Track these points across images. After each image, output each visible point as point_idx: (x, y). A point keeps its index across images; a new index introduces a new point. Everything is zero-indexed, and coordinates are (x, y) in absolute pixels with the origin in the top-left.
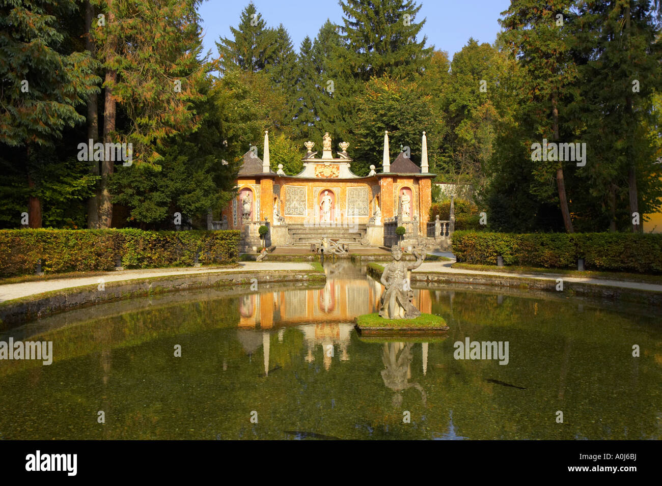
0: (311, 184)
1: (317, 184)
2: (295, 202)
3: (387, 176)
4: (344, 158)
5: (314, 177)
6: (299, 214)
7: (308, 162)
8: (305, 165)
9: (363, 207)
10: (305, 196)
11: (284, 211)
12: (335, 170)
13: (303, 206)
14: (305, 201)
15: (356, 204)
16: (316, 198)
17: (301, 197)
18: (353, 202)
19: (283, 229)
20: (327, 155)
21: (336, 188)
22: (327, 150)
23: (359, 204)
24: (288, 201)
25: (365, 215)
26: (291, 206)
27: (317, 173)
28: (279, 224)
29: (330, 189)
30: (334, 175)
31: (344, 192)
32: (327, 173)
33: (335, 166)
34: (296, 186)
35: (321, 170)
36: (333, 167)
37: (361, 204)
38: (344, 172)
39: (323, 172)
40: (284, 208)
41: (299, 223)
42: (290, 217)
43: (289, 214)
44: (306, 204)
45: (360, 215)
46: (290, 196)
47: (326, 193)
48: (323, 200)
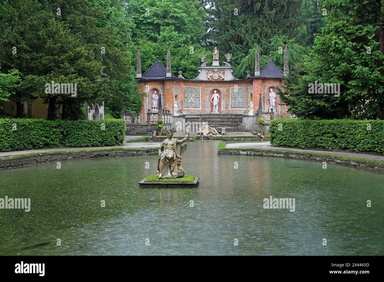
0: (204, 85)
1: (208, 85)
2: (191, 99)
3: (258, 79)
4: (229, 66)
5: (206, 79)
6: (195, 107)
7: (201, 69)
8: (199, 71)
9: (242, 101)
10: (199, 94)
11: (183, 105)
12: (221, 75)
13: (198, 101)
14: (199, 97)
15: (237, 99)
16: (208, 96)
17: (196, 95)
18: (235, 98)
19: (182, 118)
20: (216, 63)
21: (223, 89)
22: (216, 60)
23: (239, 100)
24: (186, 97)
25: (243, 107)
26: (189, 101)
27: (208, 77)
28: (178, 115)
29: (219, 88)
30: (221, 78)
31: (228, 91)
32: (216, 76)
33: (222, 72)
34: (192, 87)
35: (211, 75)
36: (220, 73)
37: (240, 100)
38: (228, 76)
39: (213, 76)
40: (183, 103)
41: (195, 114)
42: (187, 110)
43: (187, 107)
44: (200, 99)
45: (240, 108)
46: (188, 95)
47: (215, 91)
48: (213, 97)
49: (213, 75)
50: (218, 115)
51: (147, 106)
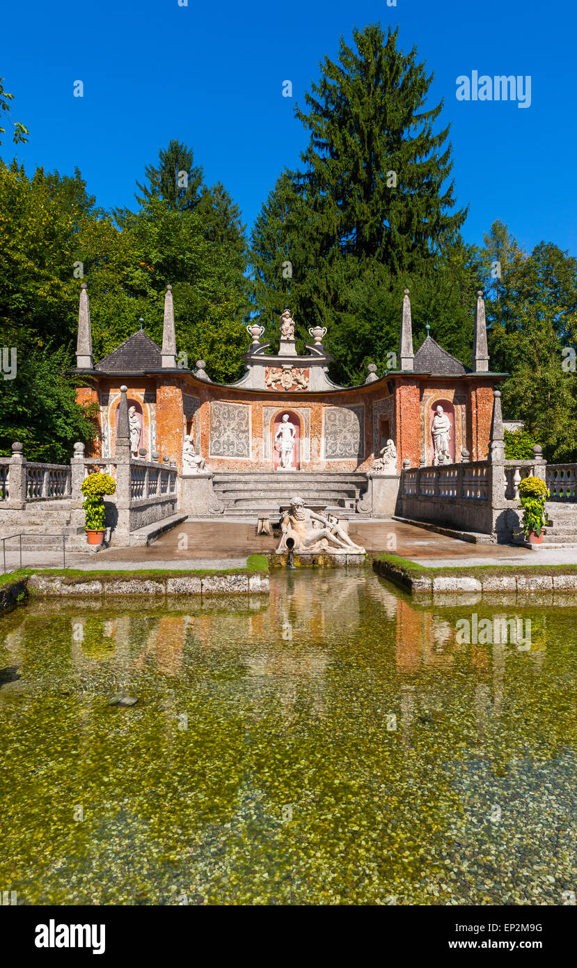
0: (258, 402)
1: (269, 401)
2: (229, 433)
3: (408, 379)
4: (317, 355)
5: (264, 387)
6: (238, 455)
7: (253, 362)
8: (248, 366)
9: (353, 442)
10: (247, 423)
11: (207, 448)
12: (300, 377)
13: (243, 440)
14: (248, 431)
15: (341, 437)
16: (268, 427)
17: (240, 424)
18: (335, 433)
19: (204, 482)
20: (288, 350)
21: (304, 411)
22: (288, 341)
23: (345, 438)
24: (215, 429)
25: (358, 456)
26: (221, 440)
27: (270, 382)
28: (194, 472)
29: (294, 410)
30: (300, 386)
31: (317, 416)
32: (287, 381)
33: (302, 370)
34: (231, 402)
35: (276, 376)
36: (298, 372)
37: (349, 437)
38: (318, 380)
39: (280, 380)
40: (207, 441)
41: (237, 471)
42: (218, 460)
43: (218, 454)
44: (250, 436)
45: (347, 457)
46: (220, 422)
47: (286, 417)
48: (280, 430)
49: (281, 378)
50: (293, 474)
51: (107, 448)
